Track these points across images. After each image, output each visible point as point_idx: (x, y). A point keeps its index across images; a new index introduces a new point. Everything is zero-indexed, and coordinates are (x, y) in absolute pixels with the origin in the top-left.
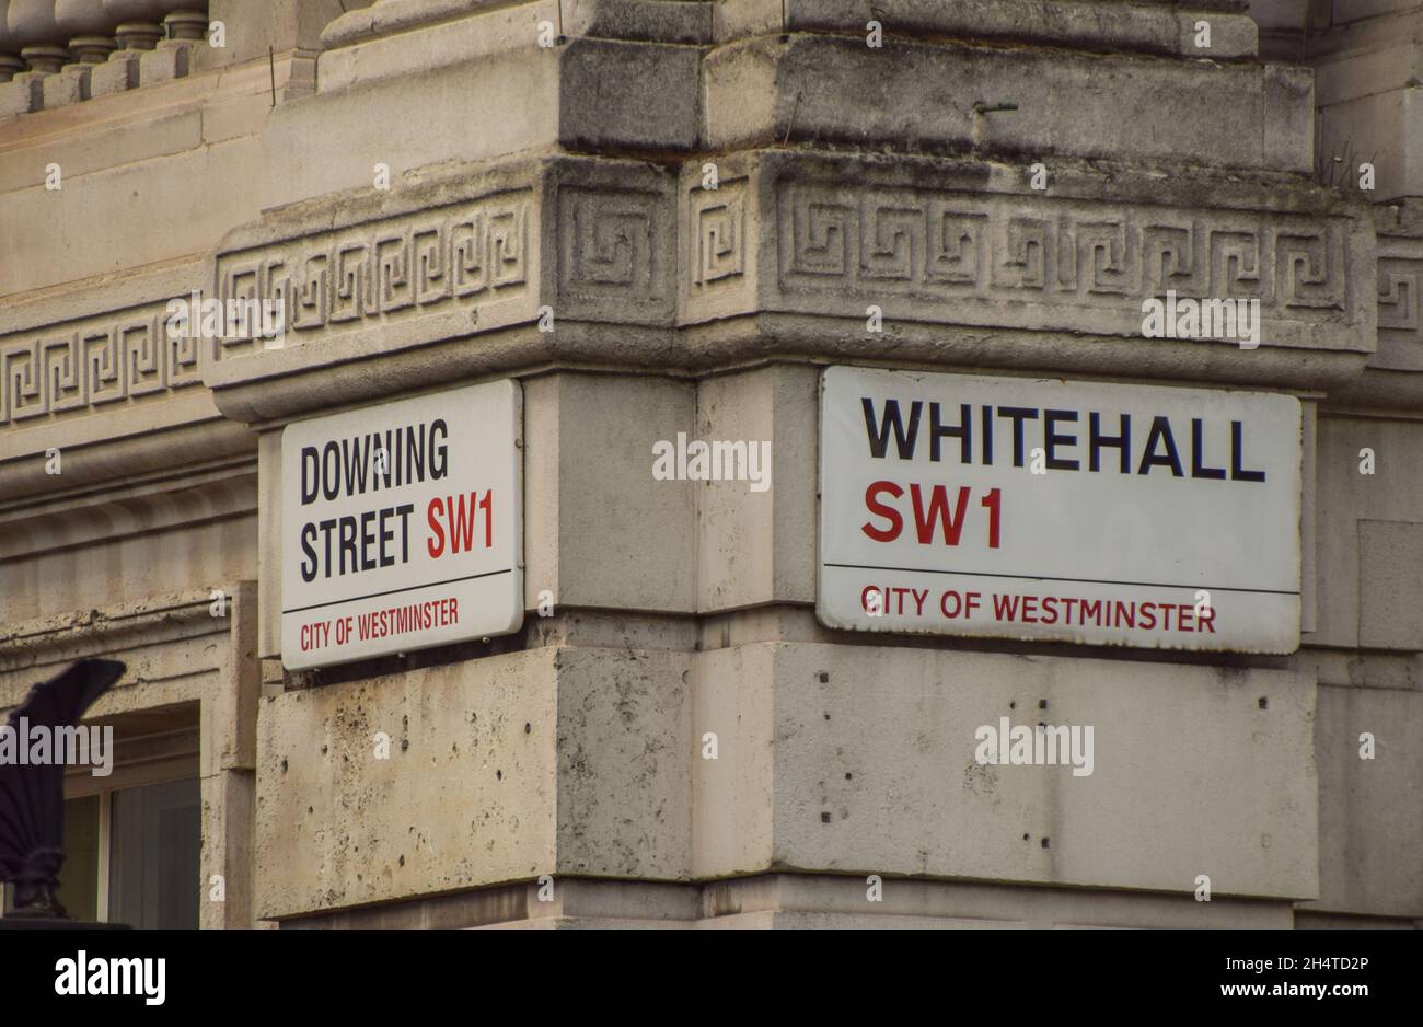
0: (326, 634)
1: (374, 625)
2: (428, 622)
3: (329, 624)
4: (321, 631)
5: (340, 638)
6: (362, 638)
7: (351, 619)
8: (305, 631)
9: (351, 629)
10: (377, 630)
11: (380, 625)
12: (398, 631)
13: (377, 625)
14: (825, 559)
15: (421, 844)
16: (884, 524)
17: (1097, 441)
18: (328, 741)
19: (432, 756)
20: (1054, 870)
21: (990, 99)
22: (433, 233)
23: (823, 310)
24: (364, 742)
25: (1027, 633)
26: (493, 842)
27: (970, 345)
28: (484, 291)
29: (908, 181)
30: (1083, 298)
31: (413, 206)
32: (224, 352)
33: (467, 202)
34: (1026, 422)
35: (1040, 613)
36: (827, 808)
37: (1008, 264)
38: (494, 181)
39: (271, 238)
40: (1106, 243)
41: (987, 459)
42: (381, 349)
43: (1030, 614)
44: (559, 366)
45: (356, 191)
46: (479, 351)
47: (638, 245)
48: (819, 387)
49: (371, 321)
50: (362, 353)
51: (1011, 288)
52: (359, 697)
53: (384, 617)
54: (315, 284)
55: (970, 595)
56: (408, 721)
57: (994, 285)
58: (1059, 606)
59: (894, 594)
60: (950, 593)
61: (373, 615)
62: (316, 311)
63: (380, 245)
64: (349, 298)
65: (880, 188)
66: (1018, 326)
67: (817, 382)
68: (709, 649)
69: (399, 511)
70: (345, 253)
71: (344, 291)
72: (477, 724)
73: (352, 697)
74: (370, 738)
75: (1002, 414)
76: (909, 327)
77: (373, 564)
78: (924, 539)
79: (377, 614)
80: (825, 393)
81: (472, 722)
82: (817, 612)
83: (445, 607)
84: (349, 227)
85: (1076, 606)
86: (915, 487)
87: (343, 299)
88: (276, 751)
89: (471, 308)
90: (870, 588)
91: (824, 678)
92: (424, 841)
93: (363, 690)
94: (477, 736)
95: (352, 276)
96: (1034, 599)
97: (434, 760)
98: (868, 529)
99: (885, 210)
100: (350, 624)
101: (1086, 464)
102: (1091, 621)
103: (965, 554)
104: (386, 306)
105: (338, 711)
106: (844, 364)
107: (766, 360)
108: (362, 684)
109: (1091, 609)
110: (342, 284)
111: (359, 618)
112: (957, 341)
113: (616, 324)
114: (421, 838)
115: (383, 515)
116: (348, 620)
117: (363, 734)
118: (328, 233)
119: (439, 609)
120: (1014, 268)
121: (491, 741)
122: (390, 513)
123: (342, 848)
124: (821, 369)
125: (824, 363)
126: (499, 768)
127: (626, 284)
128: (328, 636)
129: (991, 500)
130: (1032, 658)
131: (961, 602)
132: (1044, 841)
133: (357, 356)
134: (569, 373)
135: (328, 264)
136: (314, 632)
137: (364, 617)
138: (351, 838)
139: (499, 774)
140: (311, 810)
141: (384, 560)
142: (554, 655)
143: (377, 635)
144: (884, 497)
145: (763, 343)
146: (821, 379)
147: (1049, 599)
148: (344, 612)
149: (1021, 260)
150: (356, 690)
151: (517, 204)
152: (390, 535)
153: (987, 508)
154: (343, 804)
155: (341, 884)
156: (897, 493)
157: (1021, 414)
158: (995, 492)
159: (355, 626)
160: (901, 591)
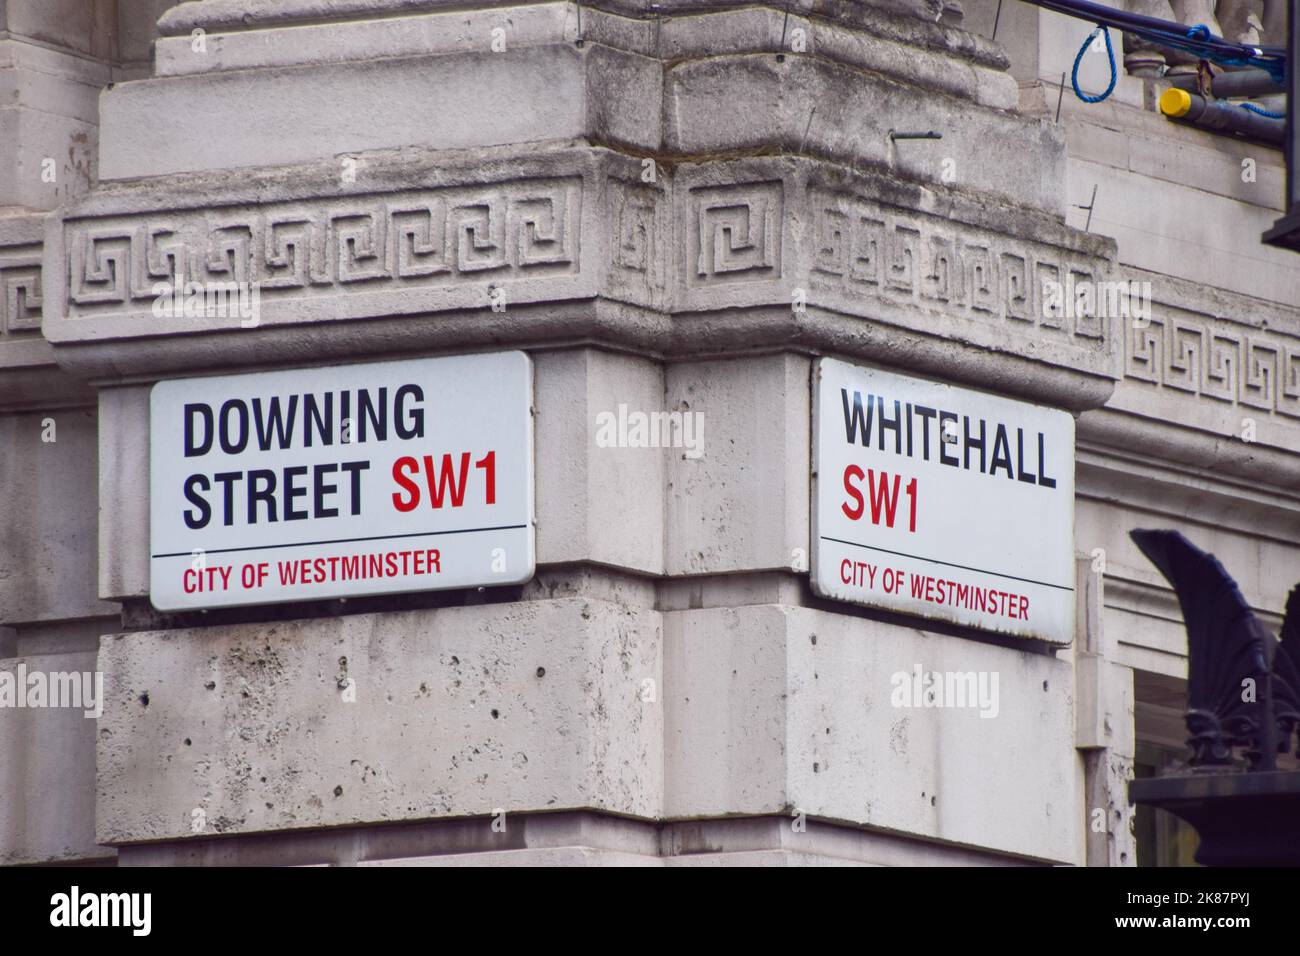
0: (225, 578)
1: (304, 571)
2: (392, 571)
3: (230, 568)
4: (217, 575)
5: (248, 582)
6: (284, 583)
7: (266, 565)
8: (190, 575)
9: (266, 574)
10: (308, 576)
11: (314, 571)
12: (344, 578)
13: (309, 571)
14: (822, 533)
15: (370, 776)
16: (854, 505)
17: (969, 443)
18: (216, 677)
19: (387, 694)
20: (939, 827)
21: (899, 129)
22: (425, 213)
23: (832, 305)
24: (276, 680)
25: (929, 610)
26: (486, 776)
27: (908, 347)
28: (506, 268)
29: (877, 195)
30: (968, 313)
31: (392, 187)
32: (73, 309)
33: (479, 186)
34: (930, 419)
35: (935, 594)
36: (817, 759)
37: (929, 277)
38: (521, 168)
39: (158, 206)
40: (982, 265)
41: (910, 453)
42: (341, 316)
43: (931, 594)
44: (589, 341)
45: (260, 169)
46: (492, 323)
47: (649, 236)
48: (814, 376)
49: (318, 290)
50: (310, 319)
51: (931, 298)
52: (267, 638)
53: (320, 564)
54: (231, 252)
55: (899, 573)
56: (348, 662)
57: (922, 295)
58: (946, 588)
59: (859, 568)
60: (888, 570)
61: (303, 562)
62: (232, 276)
63: (336, 220)
64: (283, 267)
65: (861, 199)
66: (937, 333)
67: (811, 371)
68: (671, 609)
69: (346, 467)
70: (276, 225)
71: (278, 261)
72: (459, 667)
73: (256, 638)
74: (287, 676)
75: (916, 412)
76: (876, 327)
77: (303, 515)
78: (876, 520)
79: (309, 561)
80: (821, 382)
81: (451, 664)
82: (812, 580)
83: (420, 557)
84: (284, 202)
85: (955, 589)
86: (871, 473)
87: (273, 268)
88: (131, 687)
89: (484, 283)
90: (846, 561)
91: (814, 641)
92: (374, 773)
93: (273, 632)
94: (460, 678)
95: (291, 247)
96: (933, 580)
97: (390, 698)
98: (845, 507)
99: (865, 220)
100: (264, 570)
101: (962, 462)
102: (962, 603)
103: (897, 536)
104: (349, 277)
105: (232, 650)
106: (830, 356)
107: (781, 348)
108: (272, 626)
109: (963, 592)
110: (276, 254)
111: (280, 564)
112: (901, 343)
113: (638, 307)
114: (370, 771)
115: (320, 470)
116: (261, 566)
117: (274, 672)
118: (248, 206)
119: (410, 559)
120: (932, 281)
121: (482, 683)
122: (332, 468)
123: (239, 778)
124: (813, 359)
125: (817, 354)
126: (495, 708)
127: (643, 270)
128: (229, 580)
129: (912, 489)
130: (925, 633)
131: (894, 579)
132: (933, 799)
133: (301, 320)
134: (594, 348)
135: (251, 235)
136: (206, 576)
137: (288, 564)
138: (254, 769)
139: (495, 714)
140: (189, 742)
141: (321, 512)
142: (581, 605)
143: (309, 581)
144: (854, 479)
145: (792, 332)
146: (816, 368)
147: (941, 581)
148: (255, 558)
149: (937, 274)
150: (262, 631)
151: (555, 190)
152: (332, 489)
153: (909, 496)
154: (242, 737)
155: (238, 811)
156: (861, 476)
157: (927, 413)
158: (914, 481)
159: (273, 571)
160: (862, 565)
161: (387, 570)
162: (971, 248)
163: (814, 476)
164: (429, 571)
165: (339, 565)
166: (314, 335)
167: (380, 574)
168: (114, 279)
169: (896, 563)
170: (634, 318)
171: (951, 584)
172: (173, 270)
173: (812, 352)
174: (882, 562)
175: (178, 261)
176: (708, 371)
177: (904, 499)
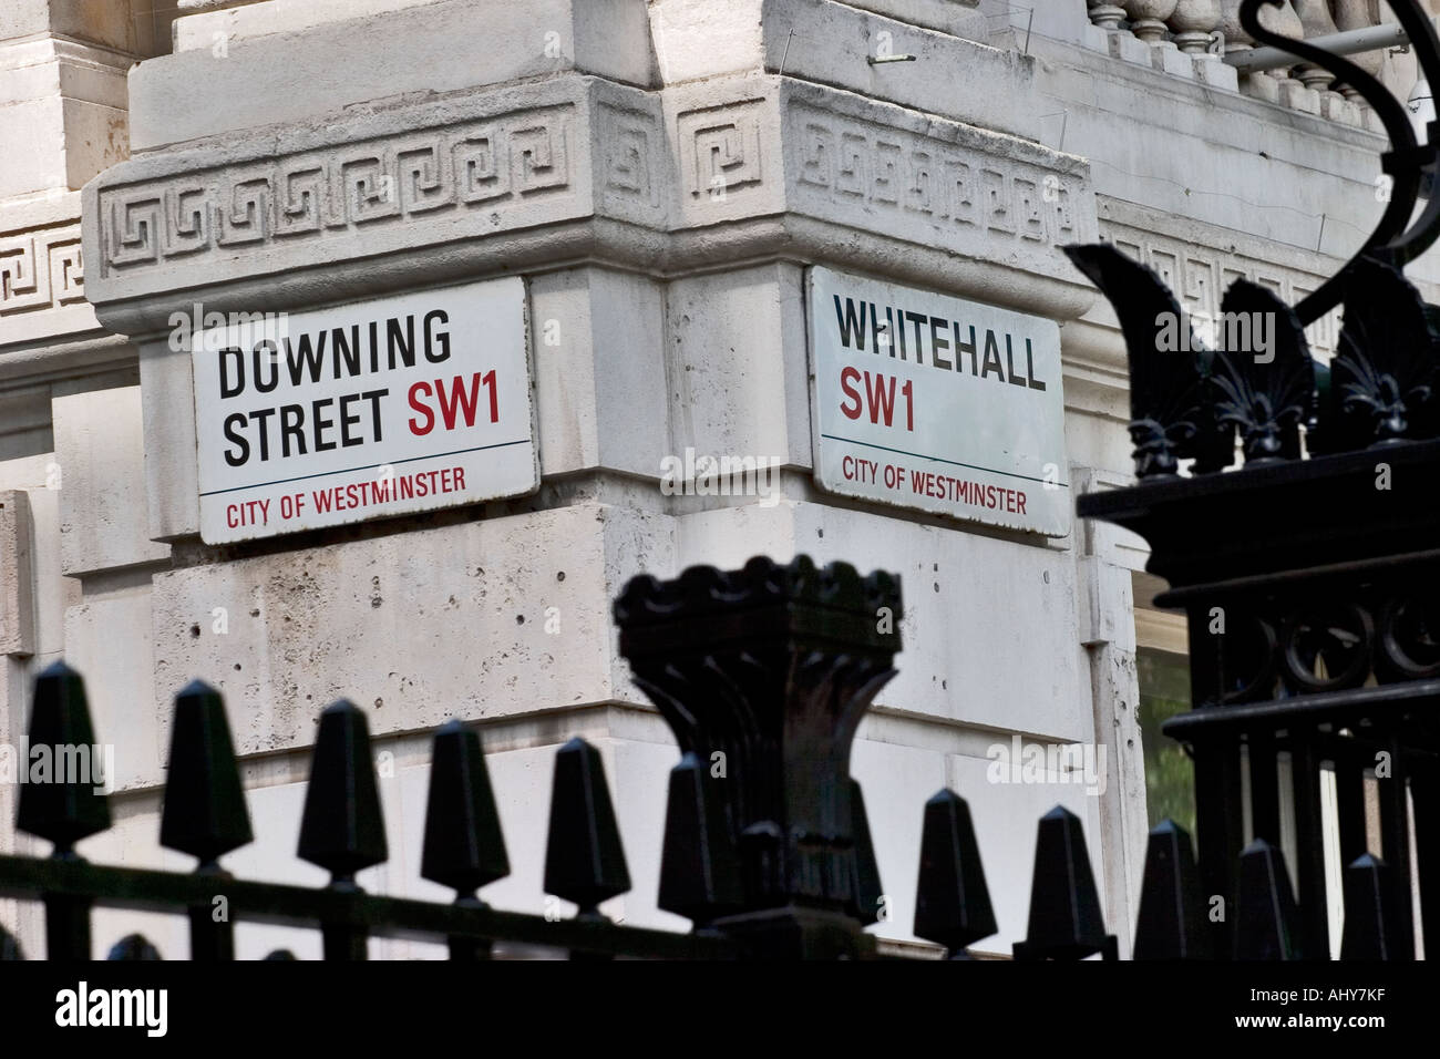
0: (265, 510)
1: (338, 499)
2: (422, 491)
3: (268, 501)
4: (257, 508)
5: (287, 514)
6: (320, 511)
7: (302, 495)
8: (232, 510)
9: (303, 505)
10: (342, 503)
11: (348, 498)
12: (375, 502)
13: (342, 498)
14: (822, 431)
15: (407, 687)
16: (852, 405)
17: (961, 347)
18: (260, 605)
19: (418, 609)
20: (949, 708)
22: (428, 151)
23: (820, 215)
24: (315, 603)
25: (931, 505)
26: (515, 678)
28: (507, 196)
29: (856, 113)
30: (953, 225)
32: (111, 271)
33: (476, 121)
34: (922, 325)
35: (935, 489)
37: (912, 190)
38: (516, 101)
40: (962, 180)
41: (904, 357)
42: (354, 255)
43: (931, 489)
44: (590, 259)
46: (498, 249)
47: (642, 159)
48: (807, 283)
49: (333, 233)
50: (327, 260)
51: (915, 210)
52: (304, 565)
53: (352, 490)
54: (251, 204)
55: (900, 470)
56: (381, 581)
57: (906, 207)
58: (946, 484)
59: (860, 465)
60: (889, 467)
61: (337, 490)
62: (253, 228)
63: (347, 166)
64: (299, 214)
65: (843, 115)
66: (923, 243)
67: (804, 280)
68: (683, 513)
69: (366, 396)
70: (293, 176)
71: (295, 208)
72: (485, 578)
73: (294, 565)
74: (324, 599)
75: (908, 318)
76: (864, 236)
77: (332, 446)
78: (874, 419)
79: (342, 488)
80: (814, 288)
81: (477, 575)
82: (817, 476)
83: (447, 476)
84: (298, 153)
85: (954, 485)
86: (867, 374)
87: (291, 215)
88: (182, 620)
89: (487, 211)
90: (847, 458)
91: (821, 534)
92: (411, 683)
93: (310, 558)
94: (485, 588)
95: (306, 194)
96: (933, 476)
97: (422, 612)
98: (844, 407)
99: (847, 135)
100: (301, 500)
101: (954, 365)
102: (962, 498)
103: (895, 434)
104: (361, 218)
105: (273, 578)
106: (821, 265)
107: (773, 257)
108: (309, 552)
109: (962, 488)
110: (291, 202)
111: (314, 493)
112: (886, 250)
113: (635, 225)
114: (407, 682)
115: (344, 401)
116: (298, 496)
117: (313, 595)
118: (265, 160)
119: (438, 478)
120: (916, 194)
121: (507, 590)
122: (355, 398)
123: (287, 697)
124: (805, 268)
125: (809, 263)
126: (520, 614)
127: (637, 191)
128: (268, 512)
129: (908, 390)
130: (927, 527)
131: (895, 477)
132: (944, 683)
133: (319, 262)
134: (595, 266)
135: (269, 186)
136: (247, 509)
137: (323, 492)
138: (300, 688)
139: (521, 619)
140: (238, 667)
141: (347, 442)
142: (596, 510)
143: (344, 508)
144: (850, 381)
145: (782, 241)
146: (808, 277)
147: (940, 478)
148: (291, 490)
149: (919, 187)
150: (299, 557)
151: (549, 118)
152: (356, 419)
153: (905, 397)
154: (286, 659)
155: (288, 729)
156: (858, 378)
157: (918, 319)
158: (909, 383)
159: (308, 501)
160: (864, 462)
161: (418, 491)
162: (951, 163)
163: (811, 378)
164: (456, 489)
165: (369, 489)
166: (332, 275)
167: (411, 495)
168: (146, 239)
169: (897, 461)
170: (632, 237)
171: (951, 480)
172: (199, 225)
173: (804, 261)
174: (883, 459)
175: (203, 218)
176: (706, 284)
177: (900, 400)
